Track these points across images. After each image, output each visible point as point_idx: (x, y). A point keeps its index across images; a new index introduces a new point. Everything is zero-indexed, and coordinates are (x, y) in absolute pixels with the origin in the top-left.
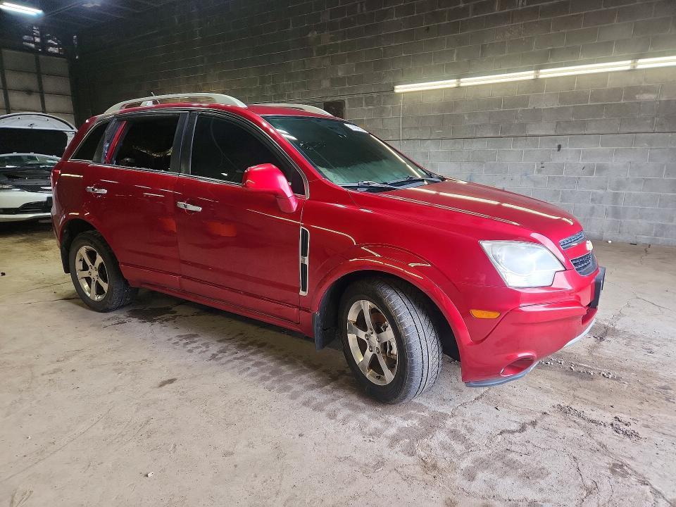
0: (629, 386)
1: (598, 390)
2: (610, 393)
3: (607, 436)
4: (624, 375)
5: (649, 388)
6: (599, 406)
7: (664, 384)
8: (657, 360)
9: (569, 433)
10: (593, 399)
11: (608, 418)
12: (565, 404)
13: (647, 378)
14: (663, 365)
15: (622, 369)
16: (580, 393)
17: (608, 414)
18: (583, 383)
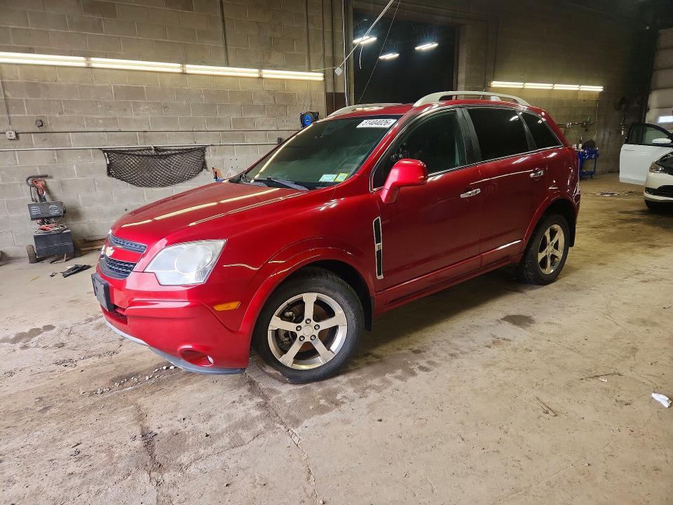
0: (78, 392)
1: (100, 376)
2: (92, 379)
3: (75, 355)
4: (89, 402)
5: (61, 401)
6: (92, 366)
7: (48, 413)
8: (64, 443)
9: (99, 346)
10: (99, 368)
11: (81, 364)
12: (114, 356)
13: (65, 410)
14: (54, 440)
15: (94, 406)
16: (112, 367)
17: (82, 365)
18: (115, 375)
